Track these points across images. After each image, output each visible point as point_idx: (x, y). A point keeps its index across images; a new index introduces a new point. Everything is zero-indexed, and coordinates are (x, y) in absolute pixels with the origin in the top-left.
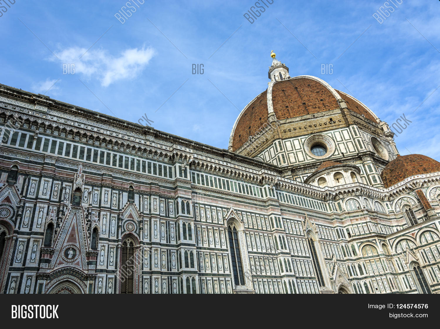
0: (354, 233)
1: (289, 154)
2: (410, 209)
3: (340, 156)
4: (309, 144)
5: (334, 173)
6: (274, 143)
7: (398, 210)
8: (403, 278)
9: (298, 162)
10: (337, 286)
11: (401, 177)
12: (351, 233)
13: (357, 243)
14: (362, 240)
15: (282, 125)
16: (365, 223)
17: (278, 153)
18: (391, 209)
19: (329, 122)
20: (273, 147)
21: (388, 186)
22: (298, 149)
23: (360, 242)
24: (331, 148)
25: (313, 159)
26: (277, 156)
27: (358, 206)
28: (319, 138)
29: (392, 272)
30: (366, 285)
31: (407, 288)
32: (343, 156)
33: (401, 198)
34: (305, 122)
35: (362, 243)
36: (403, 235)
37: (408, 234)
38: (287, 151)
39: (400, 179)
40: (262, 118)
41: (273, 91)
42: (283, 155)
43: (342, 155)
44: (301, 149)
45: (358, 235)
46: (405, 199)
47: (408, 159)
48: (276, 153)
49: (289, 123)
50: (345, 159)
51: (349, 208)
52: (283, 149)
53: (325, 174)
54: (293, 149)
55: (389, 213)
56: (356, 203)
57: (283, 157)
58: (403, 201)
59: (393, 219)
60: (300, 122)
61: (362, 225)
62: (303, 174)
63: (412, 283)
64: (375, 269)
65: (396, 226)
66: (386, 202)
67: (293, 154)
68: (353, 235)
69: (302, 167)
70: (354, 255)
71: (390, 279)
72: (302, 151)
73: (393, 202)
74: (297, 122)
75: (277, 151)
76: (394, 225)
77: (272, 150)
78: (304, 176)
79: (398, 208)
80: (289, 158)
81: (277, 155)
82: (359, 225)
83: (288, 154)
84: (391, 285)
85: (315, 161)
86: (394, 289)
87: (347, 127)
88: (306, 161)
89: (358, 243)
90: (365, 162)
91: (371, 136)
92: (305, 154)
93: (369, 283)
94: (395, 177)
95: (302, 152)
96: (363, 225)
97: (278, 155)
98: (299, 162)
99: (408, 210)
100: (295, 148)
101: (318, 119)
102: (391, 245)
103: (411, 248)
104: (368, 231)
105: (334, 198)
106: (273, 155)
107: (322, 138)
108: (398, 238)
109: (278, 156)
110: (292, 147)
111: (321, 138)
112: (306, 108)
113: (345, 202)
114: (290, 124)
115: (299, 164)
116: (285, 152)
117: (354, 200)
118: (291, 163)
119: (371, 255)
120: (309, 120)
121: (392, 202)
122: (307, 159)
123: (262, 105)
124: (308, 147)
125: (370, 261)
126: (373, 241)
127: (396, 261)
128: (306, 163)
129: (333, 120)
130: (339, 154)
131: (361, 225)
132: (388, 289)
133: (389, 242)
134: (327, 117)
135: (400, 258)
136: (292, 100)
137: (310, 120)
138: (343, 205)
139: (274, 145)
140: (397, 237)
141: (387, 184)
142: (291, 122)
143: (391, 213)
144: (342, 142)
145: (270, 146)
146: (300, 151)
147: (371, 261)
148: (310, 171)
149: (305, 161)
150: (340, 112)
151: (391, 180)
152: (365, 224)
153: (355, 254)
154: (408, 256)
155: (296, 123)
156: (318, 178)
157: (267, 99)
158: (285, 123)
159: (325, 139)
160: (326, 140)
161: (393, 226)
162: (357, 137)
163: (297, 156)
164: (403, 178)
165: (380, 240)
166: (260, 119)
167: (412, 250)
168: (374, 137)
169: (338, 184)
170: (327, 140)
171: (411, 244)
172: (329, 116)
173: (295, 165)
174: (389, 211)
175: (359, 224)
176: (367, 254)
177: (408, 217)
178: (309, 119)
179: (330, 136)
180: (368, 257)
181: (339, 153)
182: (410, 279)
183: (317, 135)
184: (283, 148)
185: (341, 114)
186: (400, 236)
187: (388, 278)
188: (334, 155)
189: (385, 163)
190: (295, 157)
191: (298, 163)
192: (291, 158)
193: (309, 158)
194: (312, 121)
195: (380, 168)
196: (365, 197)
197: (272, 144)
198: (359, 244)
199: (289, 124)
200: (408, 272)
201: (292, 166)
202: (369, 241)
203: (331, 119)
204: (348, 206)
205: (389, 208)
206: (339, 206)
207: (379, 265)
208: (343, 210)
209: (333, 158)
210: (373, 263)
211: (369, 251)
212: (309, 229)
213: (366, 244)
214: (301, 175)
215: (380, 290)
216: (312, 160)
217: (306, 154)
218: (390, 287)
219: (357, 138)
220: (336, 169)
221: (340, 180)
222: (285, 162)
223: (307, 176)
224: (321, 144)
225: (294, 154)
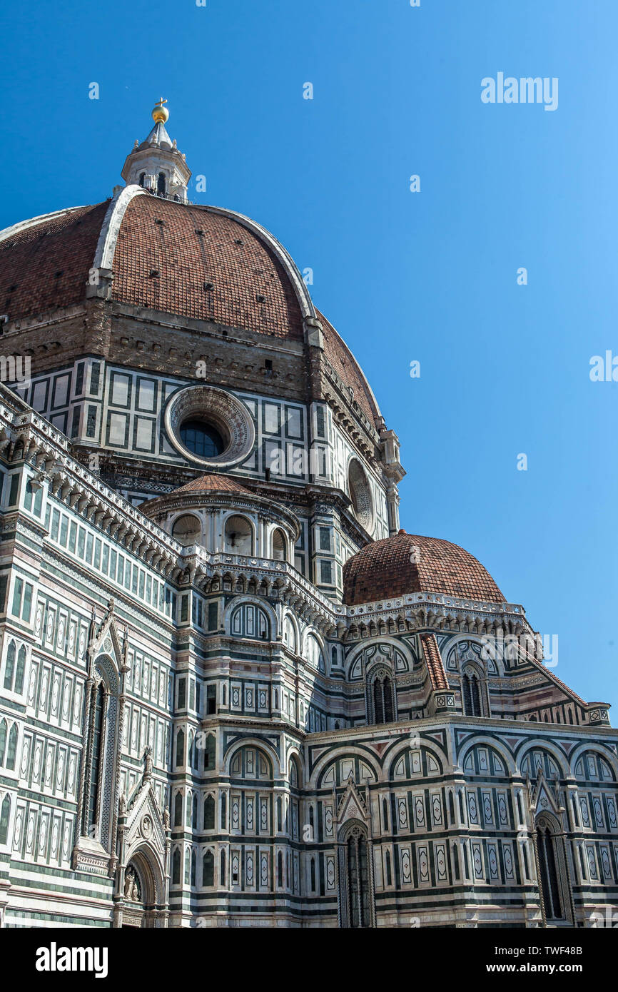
0: (227, 703)
1: (113, 416)
2: (387, 680)
3: (258, 477)
4: (182, 408)
5: (230, 513)
6: (77, 363)
7: (357, 673)
8: (313, 861)
9: (130, 447)
10: (130, 845)
11: (395, 588)
12: (220, 699)
13: (226, 734)
14: (241, 730)
15: (121, 320)
16: (265, 683)
17: (79, 397)
18: (339, 666)
19: (261, 369)
20: (70, 374)
21: (352, 601)
22: (145, 411)
23: (234, 734)
24: (239, 445)
25: (179, 455)
26: (72, 407)
27: (263, 629)
28: (215, 403)
29: (291, 840)
30: (208, 860)
31: (313, 889)
32: (267, 478)
33: (375, 644)
34: (192, 341)
35: (240, 736)
36: (354, 743)
37: (366, 744)
38: (110, 403)
39: (390, 593)
40: (68, 274)
41: (130, 210)
42: (93, 409)
43: (264, 475)
44: (154, 412)
45: (236, 713)
46: (386, 649)
47: (427, 546)
48: (73, 397)
49: (145, 321)
50: (268, 487)
51: (237, 630)
52: (100, 392)
53: (204, 510)
54: (129, 402)
55: (331, 676)
56: (262, 619)
57: (92, 417)
58: (378, 654)
59: (338, 694)
60: (178, 333)
61: (256, 687)
62: (133, 489)
63: (331, 878)
64: (250, 819)
65: (337, 716)
66: (334, 645)
67: (124, 419)
68: (222, 707)
69: (137, 466)
70: (206, 765)
71: (280, 855)
72: (155, 419)
73: (351, 649)
74: (169, 331)
75: (79, 392)
76: (334, 711)
77: (63, 381)
78: (134, 497)
79: (358, 668)
80: (108, 426)
81: (73, 402)
82: (247, 685)
83: (110, 412)
84: (276, 873)
85: (181, 464)
86: (280, 885)
87: (304, 402)
88: (156, 455)
89: (230, 733)
90: (319, 518)
91: (352, 454)
92: (161, 432)
93: (220, 854)
94: (379, 583)
95: (154, 425)
96: (261, 687)
97: (76, 404)
98: (135, 448)
99: (382, 681)
100: (137, 402)
101: (234, 346)
102: (313, 763)
103: (363, 782)
104: (267, 706)
105: (205, 586)
106: (60, 399)
107: (224, 404)
108: (337, 747)
109: (78, 410)
110: (129, 396)
111: (221, 406)
112: (210, 299)
113: (233, 607)
114: (149, 326)
115: (131, 456)
116: (102, 402)
117: (259, 610)
118: (107, 443)
119: (252, 777)
120: (206, 340)
121: (349, 648)
122: (161, 449)
123: (80, 236)
124: (176, 415)
125: (243, 793)
126: (272, 740)
127: (311, 809)
128: (154, 459)
129: (274, 368)
130: (256, 469)
131: (252, 686)
132: (264, 883)
133: (310, 752)
134: (260, 352)
135: (323, 803)
136: (176, 261)
137: (210, 339)
138: (224, 614)
139: (75, 370)
140: (335, 745)
141: (353, 596)
142: (152, 322)
143: (337, 676)
144: (277, 438)
145: (61, 368)
146: (149, 419)
147: (247, 794)
148: (156, 487)
149: (153, 451)
150: (299, 353)
151: (365, 589)
152: (266, 687)
153: (210, 764)
154: (344, 804)
155: (166, 330)
156: (178, 514)
157: (102, 223)
158: (132, 318)
159: (233, 412)
160: (234, 416)
161: (329, 715)
162: (321, 439)
163: (135, 431)
164: (399, 591)
165: (291, 741)
166: (59, 275)
167: (363, 788)
168: (359, 459)
169: (230, 550)
170: (237, 417)
171: (366, 772)
172: (267, 353)
173: (120, 454)
174: (333, 670)
175: (250, 681)
176: (243, 771)
177: (375, 701)
178: (208, 335)
179: (249, 409)
180: (241, 782)
181: (257, 466)
182: (330, 868)
183: (214, 391)
184: (101, 387)
185: (300, 360)
186: (345, 744)
187: (276, 853)
188: (241, 467)
189: (364, 539)
190: (127, 429)
191: (129, 450)
192: (113, 429)
193: (167, 449)
194: (214, 345)
195: (347, 548)
196: (290, 611)
197: (71, 365)
198: (230, 739)
199: (143, 326)
200: (330, 846)
201: (109, 452)
202: (259, 737)
203: (268, 364)
204: (237, 622)
205: (335, 662)
206: (210, 613)
207: (264, 810)
208: (219, 628)
209: (237, 473)
210: (250, 802)
211: (250, 766)
212: (106, 653)
213: (249, 742)
214: (127, 489)
215: (243, 882)
216: (175, 456)
217: (164, 433)
218: (272, 879)
219: (320, 442)
220: (241, 506)
221: (240, 542)
222: (91, 434)
223: (145, 499)
224: (214, 423)
225: (128, 421)
